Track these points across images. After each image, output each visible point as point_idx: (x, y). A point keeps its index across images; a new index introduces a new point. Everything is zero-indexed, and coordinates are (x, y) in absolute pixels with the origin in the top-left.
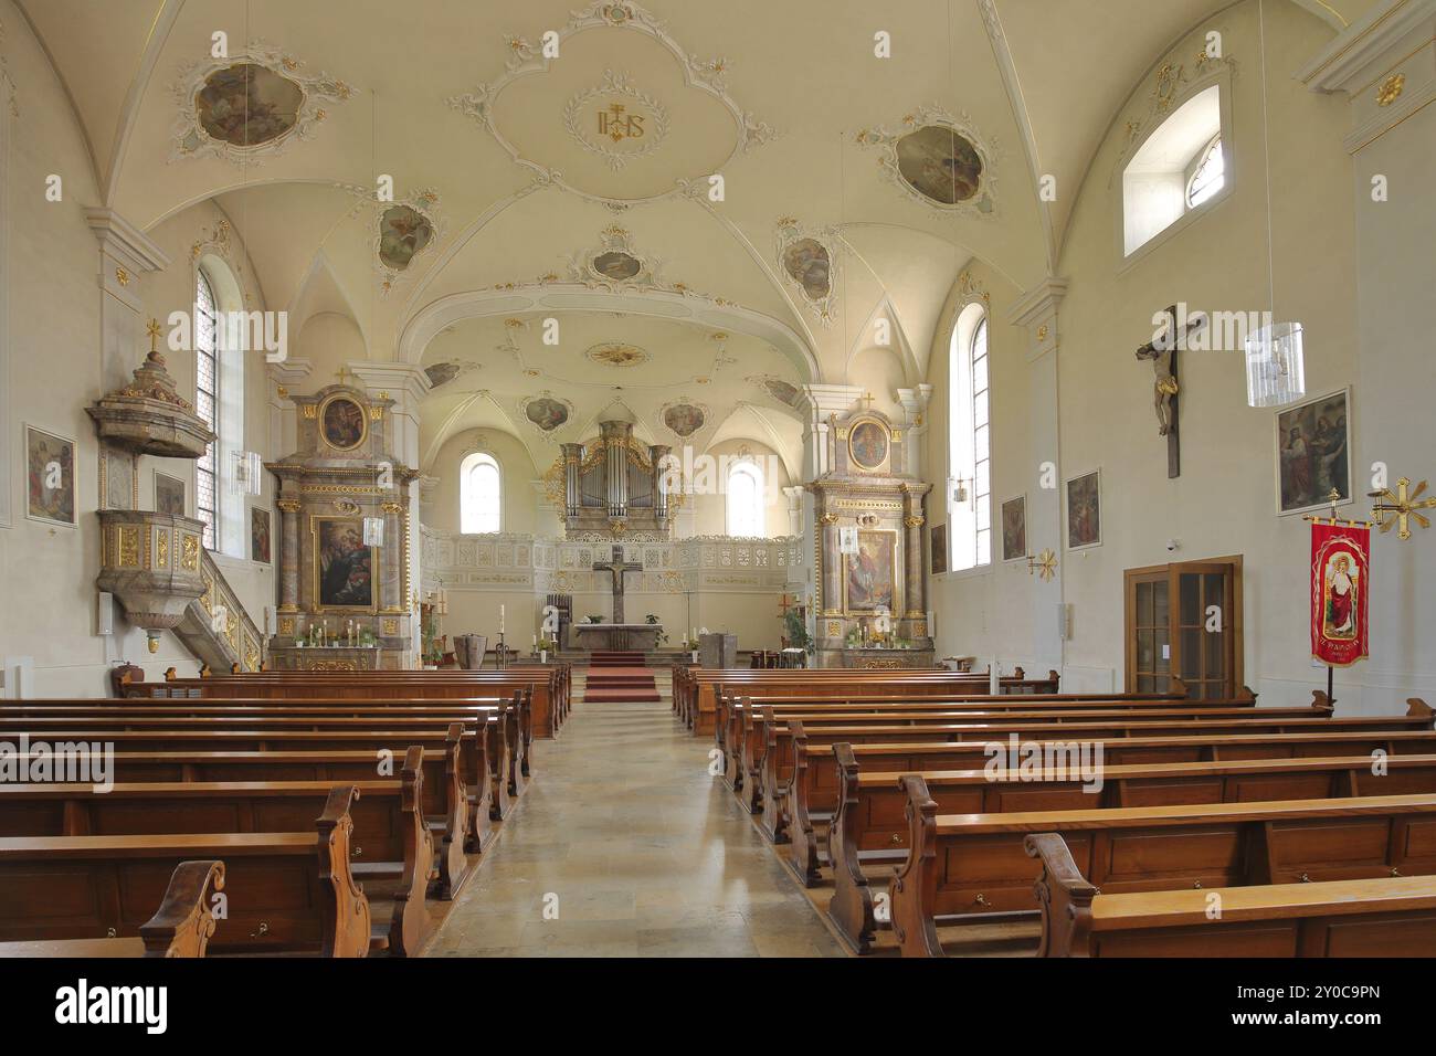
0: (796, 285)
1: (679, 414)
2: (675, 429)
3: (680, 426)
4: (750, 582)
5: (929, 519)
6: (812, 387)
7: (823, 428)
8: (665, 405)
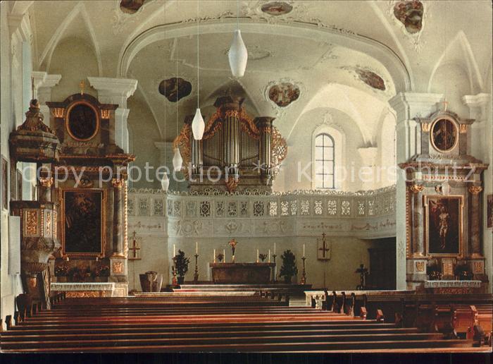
0: (400, 24)
1: (281, 89)
2: (276, 101)
3: (280, 98)
4: (336, 227)
5: (485, 189)
6: (406, 94)
7: (413, 124)
8: (269, 83)
